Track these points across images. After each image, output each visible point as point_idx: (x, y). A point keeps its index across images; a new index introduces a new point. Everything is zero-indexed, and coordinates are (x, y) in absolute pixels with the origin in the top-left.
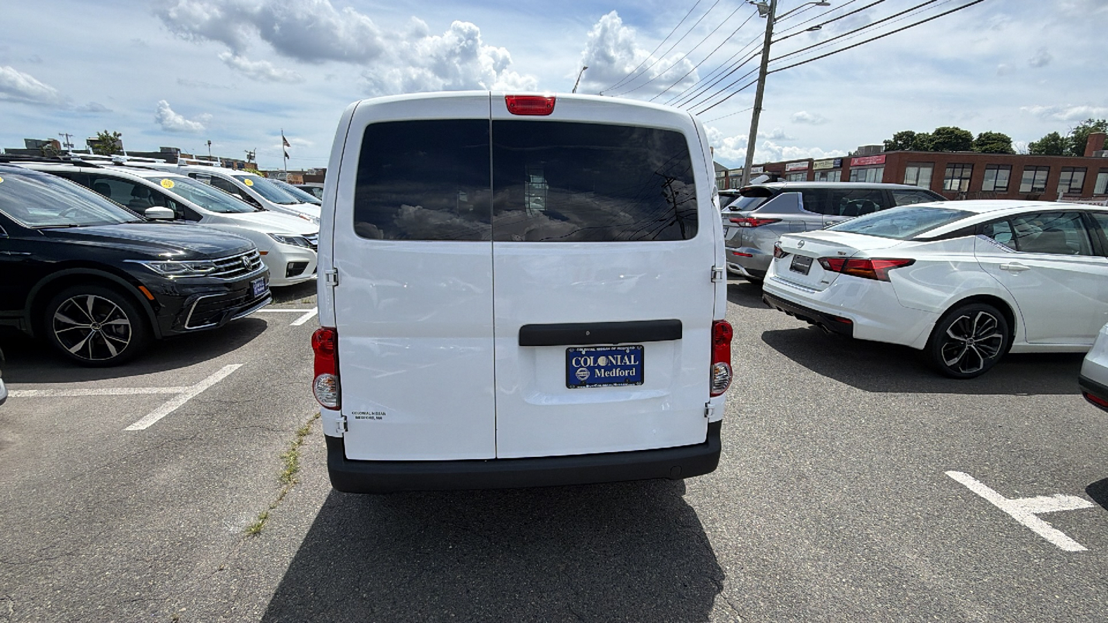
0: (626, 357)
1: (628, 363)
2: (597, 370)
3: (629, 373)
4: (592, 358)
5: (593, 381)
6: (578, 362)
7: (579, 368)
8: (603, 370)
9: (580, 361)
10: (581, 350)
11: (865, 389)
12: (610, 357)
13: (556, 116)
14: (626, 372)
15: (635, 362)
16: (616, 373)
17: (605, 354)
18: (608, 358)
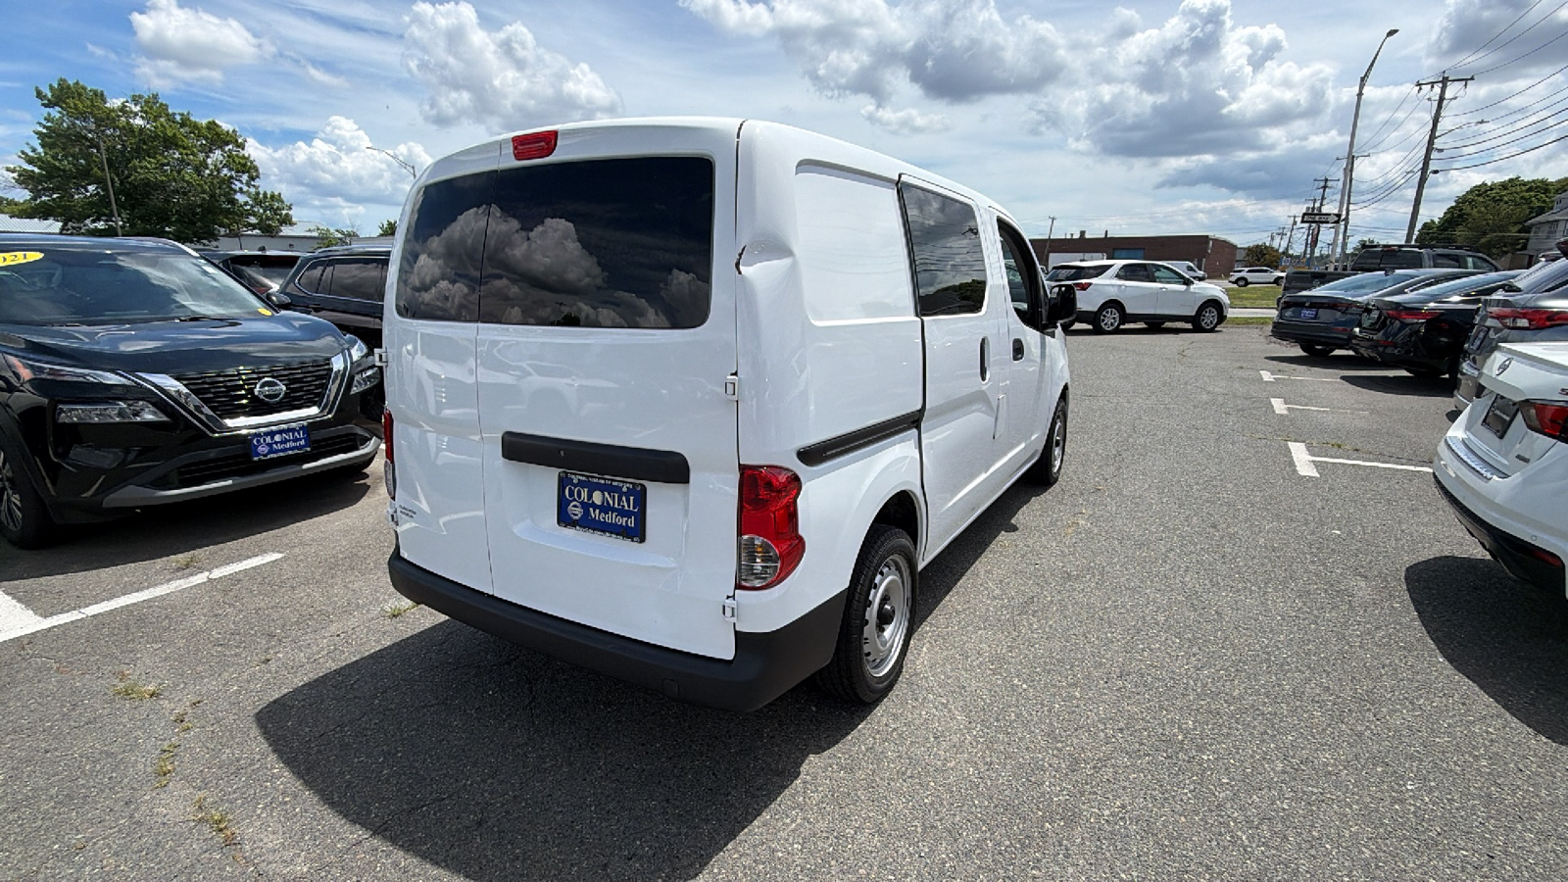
0: (624, 498)
1: (626, 508)
2: (591, 509)
3: (627, 522)
4: (586, 490)
5: (587, 523)
6: (571, 493)
7: (572, 501)
8: (597, 511)
9: (573, 492)
10: (573, 477)
11: (1539, 729)
12: (606, 494)
13: (558, 156)
14: (625, 519)
15: (634, 508)
16: (611, 518)
17: (602, 488)
18: (604, 495)
